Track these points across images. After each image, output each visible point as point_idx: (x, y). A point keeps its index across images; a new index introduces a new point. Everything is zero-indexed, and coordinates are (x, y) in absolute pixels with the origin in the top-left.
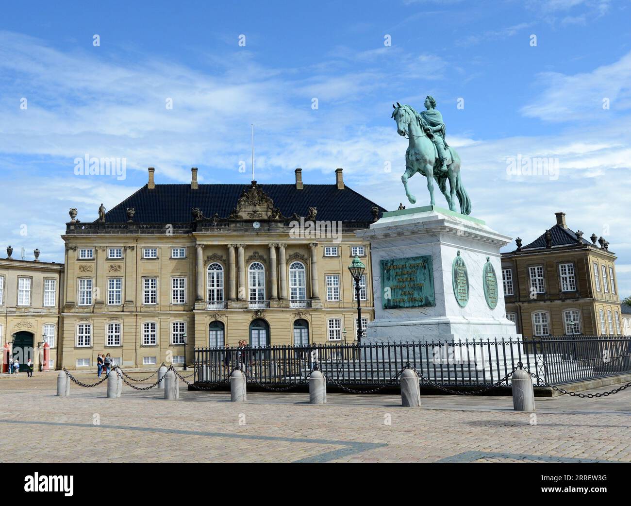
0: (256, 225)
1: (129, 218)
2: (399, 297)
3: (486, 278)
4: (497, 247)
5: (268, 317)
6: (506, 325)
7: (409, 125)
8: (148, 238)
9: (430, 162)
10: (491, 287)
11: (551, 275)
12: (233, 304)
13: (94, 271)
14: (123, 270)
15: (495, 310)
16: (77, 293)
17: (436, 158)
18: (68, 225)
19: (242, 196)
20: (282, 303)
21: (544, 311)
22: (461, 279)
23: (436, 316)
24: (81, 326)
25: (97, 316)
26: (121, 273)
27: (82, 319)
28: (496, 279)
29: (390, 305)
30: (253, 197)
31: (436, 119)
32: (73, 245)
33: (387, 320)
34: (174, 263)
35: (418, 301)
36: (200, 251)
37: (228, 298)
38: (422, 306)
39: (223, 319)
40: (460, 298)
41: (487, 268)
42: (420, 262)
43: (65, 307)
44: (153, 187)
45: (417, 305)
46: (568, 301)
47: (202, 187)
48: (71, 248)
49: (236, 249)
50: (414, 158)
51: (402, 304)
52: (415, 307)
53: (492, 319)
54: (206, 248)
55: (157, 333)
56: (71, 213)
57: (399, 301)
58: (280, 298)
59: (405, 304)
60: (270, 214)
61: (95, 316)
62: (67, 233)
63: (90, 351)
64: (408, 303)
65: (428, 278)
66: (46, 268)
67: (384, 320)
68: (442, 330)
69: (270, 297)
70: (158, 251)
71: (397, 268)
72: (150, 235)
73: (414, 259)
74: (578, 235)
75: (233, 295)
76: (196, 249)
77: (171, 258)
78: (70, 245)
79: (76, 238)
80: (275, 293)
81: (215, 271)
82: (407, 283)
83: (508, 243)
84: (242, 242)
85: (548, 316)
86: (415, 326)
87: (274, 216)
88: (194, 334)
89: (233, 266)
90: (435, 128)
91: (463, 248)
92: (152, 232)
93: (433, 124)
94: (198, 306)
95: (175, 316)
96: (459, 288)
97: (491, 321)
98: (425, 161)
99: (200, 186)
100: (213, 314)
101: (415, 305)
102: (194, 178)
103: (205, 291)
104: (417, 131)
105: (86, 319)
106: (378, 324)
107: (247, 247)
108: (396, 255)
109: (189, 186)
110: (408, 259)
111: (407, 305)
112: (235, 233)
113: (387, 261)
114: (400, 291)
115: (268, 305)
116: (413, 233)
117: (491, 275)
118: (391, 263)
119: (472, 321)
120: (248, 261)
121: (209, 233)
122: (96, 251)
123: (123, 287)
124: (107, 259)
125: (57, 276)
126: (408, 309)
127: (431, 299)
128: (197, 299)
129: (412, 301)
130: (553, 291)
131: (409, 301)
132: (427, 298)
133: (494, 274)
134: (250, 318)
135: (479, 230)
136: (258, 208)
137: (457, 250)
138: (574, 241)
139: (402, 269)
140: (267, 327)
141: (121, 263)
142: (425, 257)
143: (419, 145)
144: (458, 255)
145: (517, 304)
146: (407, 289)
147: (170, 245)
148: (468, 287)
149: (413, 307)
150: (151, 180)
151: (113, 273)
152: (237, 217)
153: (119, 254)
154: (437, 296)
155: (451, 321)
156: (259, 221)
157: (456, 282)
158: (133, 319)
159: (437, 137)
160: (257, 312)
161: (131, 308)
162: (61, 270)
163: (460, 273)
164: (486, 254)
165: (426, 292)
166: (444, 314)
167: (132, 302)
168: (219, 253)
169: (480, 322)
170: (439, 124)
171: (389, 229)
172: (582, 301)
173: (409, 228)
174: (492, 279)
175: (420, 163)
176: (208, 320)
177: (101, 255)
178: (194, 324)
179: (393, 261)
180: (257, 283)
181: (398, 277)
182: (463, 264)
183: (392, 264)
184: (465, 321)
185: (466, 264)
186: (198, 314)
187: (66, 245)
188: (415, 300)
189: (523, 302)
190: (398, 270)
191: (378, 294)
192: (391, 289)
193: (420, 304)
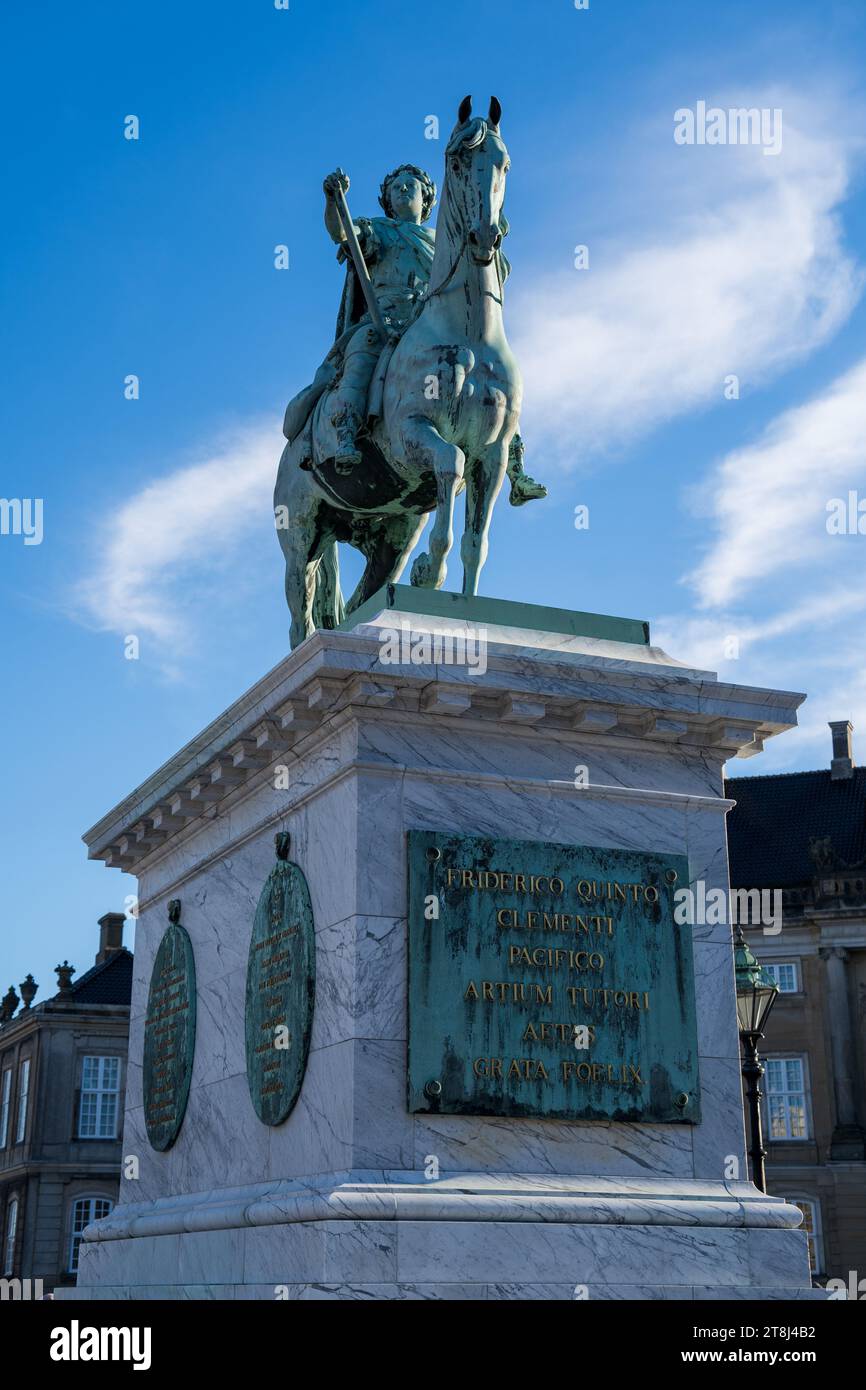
2: (516, 1052)
29: (462, 1087)
35: (614, 1085)
38: (632, 1117)
42: (628, 878)
45: (610, 1110)
51: (525, 1095)
52: (601, 1116)
57: (514, 1077)
59: (546, 1091)
64: (560, 1088)
65: (668, 969)
71: (507, 892)
73: (605, 859)
82: (558, 981)
101: (597, 1107)
108: (497, 820)
110: (570, 852)
111: (554, 1100)
113: (457, 842)
114: (524, 1017)
118: (479, 856)
126: (551, 1128)
127: (679, 1082)
129: (583, 1084)
131: (567, 1083)
132: (659, 1078)
139: (537, 899)
142: (659, 859)
146: (560, 1015)
149: (590, 1116)
154: (706, 1074)
165: (657, 1042)
179: (488, 848)
181: (513, 939)
183: (483, 863)
188: (602, 1080)
190: (512, 902)
191: (385, 1020)
192: (471, 1000)
193: (626, 1104)
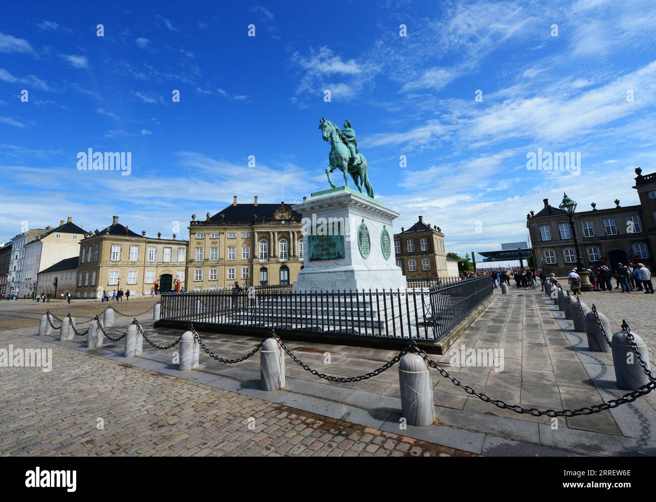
0: (283, 222)
1: (222, 219)
2: (320, 252)
3: (382, 239)
4: (390, 219)
5: (288, 265)
6: (396, 270)
7: (331, 134)
8: (231, 229)
9: (345, 160)
10: (386, 245)
11: (417, 244)
12: (272, 259)
13: (204, 244)
14: (218, 244)
15: (388, 260)
16: (196, 255)
17: (350, 158)
18: (191, 222)
19: (277, 209)
20: (296, 258)
21: (414, 260)
22: (364, 239)
23: (344, 265)
24: (197, 271)
25: (206, 266)
26: (217, 245)
27: (197, 267)
28: (389, 240)
29: (314, 258)
30: (282, 209)
31: (351, 134)
32: (194, 232)
33: (312, 269)
34: (244, 240)
35: (332, 255)
36: (256, 235)
37: (270, 256)
38: (335, 259)
39: (267, 266)
40: (363, 252)
41: (383, 232)
43: (189, 262)
44: (236, 205)
45: (332, 258)
46: (424, 255)
47: (260, 205)
48: (192, 233)
49: (274, 233)
50: (334, 157)
51: (322, 257)
52: (331, 259)
53: (386, 266)
54: (259, 233)
55: (235, 273)
56: (193, 217)
57: (320, 255)
58: (294, 256)
60: (290, 217)
61: (204, 266)
62: (190, 226)
63: (202, 283)
64: (326, 256)
66: (179, 243)
67: (310, 269)
68: (349, 276)
69: (289, 255)
70: (236, 235)
72: (232, 227)
74: (429, 225)
75: (272, 255)
76: (254, 234)
77: (242, 238)
78: (192, 232)
79: (194, 228)
80: (292, 254)
81: (264, 244)
82: (325, 242)
83: (397, 217)
84: (276, 230)
85: (415, 262)
86: (329, 274)
87: (292, 218)
88: (253, 273)
89: (272, 241)
90: (350, 139)
91: (366, 218)
92: (233, 226)
93: (349, 137)
94: (255, 260)
95: (244, 265)
96: (363, 245)
97: (386, 267)
98: (342, 158)
99: (258, 205)
100: (262, 264)
102: (256, 201)
103: (258, 254)
104: (336, 138)
105: (200, 267)
106: (305, 272)
107: (279, 233)
109: (253, 204)
111: (325, 258)
112: (273, 226)
114: (321, 248)
115: (289, 260)
116: (330, 205)
117: (386, 237)
119: (372, 269)
120: (279, 239)
121: (260, 226)
122: (205, 235)
123: (218, 251)
124: (211, 239)
125: (185, 247)
126: (326, 261)
127: (341, 253)
128: (254, 257)
129: (328, 255)
130: (418, 251)
132: (339, 253)
133: (388, 237)
134: (280, 265)
135: (378, 206)
136: (284, 214)
137: (362, 218)
138: (427, 228)
140: (288, 269)
141: (218, 241)
143: (337, 148)
144: (363, 222)
145: (402, 257)
146: (325, 247)
147: (242, 232)
148: (370, 244)
149: (329, 259)
150: (235, 202)
151: (213, 245)
152: (274, 218)
153: (216, 236)
154: (346, 251)
155: (355, 269)
156: (285, 220)
157: (360, 240)
158: (223, 267)
159: (351, 145)
160: (283, 263)
161: (222, 262)
162: (187, 244)
163: (363, 234)
164: (383, 223)
165: (338, 248)
166: (350, 264)
167: (223, 259)
168: (266, 235)
169: (378, 269)
170: (352, 137)
171: (313, 203)
172: (430, 255)
173: (327, 202)
174: (387, 240)
175: (338, 160)
176: (260, 267)
177: (208, 237)
178: (253, 269)
180: (283, 249)
182: (366, 229)
184: (366, 269)
185: (368, 228)
186: (255, 264)
187: (190, 232)
189: (404, 256)
191: (307, 251)
192: (315, 246)
193: (334, 257)
